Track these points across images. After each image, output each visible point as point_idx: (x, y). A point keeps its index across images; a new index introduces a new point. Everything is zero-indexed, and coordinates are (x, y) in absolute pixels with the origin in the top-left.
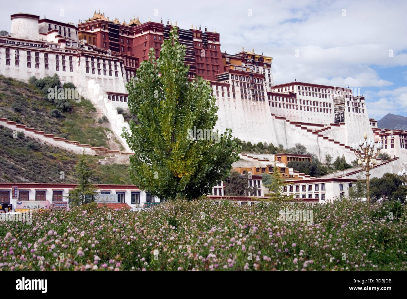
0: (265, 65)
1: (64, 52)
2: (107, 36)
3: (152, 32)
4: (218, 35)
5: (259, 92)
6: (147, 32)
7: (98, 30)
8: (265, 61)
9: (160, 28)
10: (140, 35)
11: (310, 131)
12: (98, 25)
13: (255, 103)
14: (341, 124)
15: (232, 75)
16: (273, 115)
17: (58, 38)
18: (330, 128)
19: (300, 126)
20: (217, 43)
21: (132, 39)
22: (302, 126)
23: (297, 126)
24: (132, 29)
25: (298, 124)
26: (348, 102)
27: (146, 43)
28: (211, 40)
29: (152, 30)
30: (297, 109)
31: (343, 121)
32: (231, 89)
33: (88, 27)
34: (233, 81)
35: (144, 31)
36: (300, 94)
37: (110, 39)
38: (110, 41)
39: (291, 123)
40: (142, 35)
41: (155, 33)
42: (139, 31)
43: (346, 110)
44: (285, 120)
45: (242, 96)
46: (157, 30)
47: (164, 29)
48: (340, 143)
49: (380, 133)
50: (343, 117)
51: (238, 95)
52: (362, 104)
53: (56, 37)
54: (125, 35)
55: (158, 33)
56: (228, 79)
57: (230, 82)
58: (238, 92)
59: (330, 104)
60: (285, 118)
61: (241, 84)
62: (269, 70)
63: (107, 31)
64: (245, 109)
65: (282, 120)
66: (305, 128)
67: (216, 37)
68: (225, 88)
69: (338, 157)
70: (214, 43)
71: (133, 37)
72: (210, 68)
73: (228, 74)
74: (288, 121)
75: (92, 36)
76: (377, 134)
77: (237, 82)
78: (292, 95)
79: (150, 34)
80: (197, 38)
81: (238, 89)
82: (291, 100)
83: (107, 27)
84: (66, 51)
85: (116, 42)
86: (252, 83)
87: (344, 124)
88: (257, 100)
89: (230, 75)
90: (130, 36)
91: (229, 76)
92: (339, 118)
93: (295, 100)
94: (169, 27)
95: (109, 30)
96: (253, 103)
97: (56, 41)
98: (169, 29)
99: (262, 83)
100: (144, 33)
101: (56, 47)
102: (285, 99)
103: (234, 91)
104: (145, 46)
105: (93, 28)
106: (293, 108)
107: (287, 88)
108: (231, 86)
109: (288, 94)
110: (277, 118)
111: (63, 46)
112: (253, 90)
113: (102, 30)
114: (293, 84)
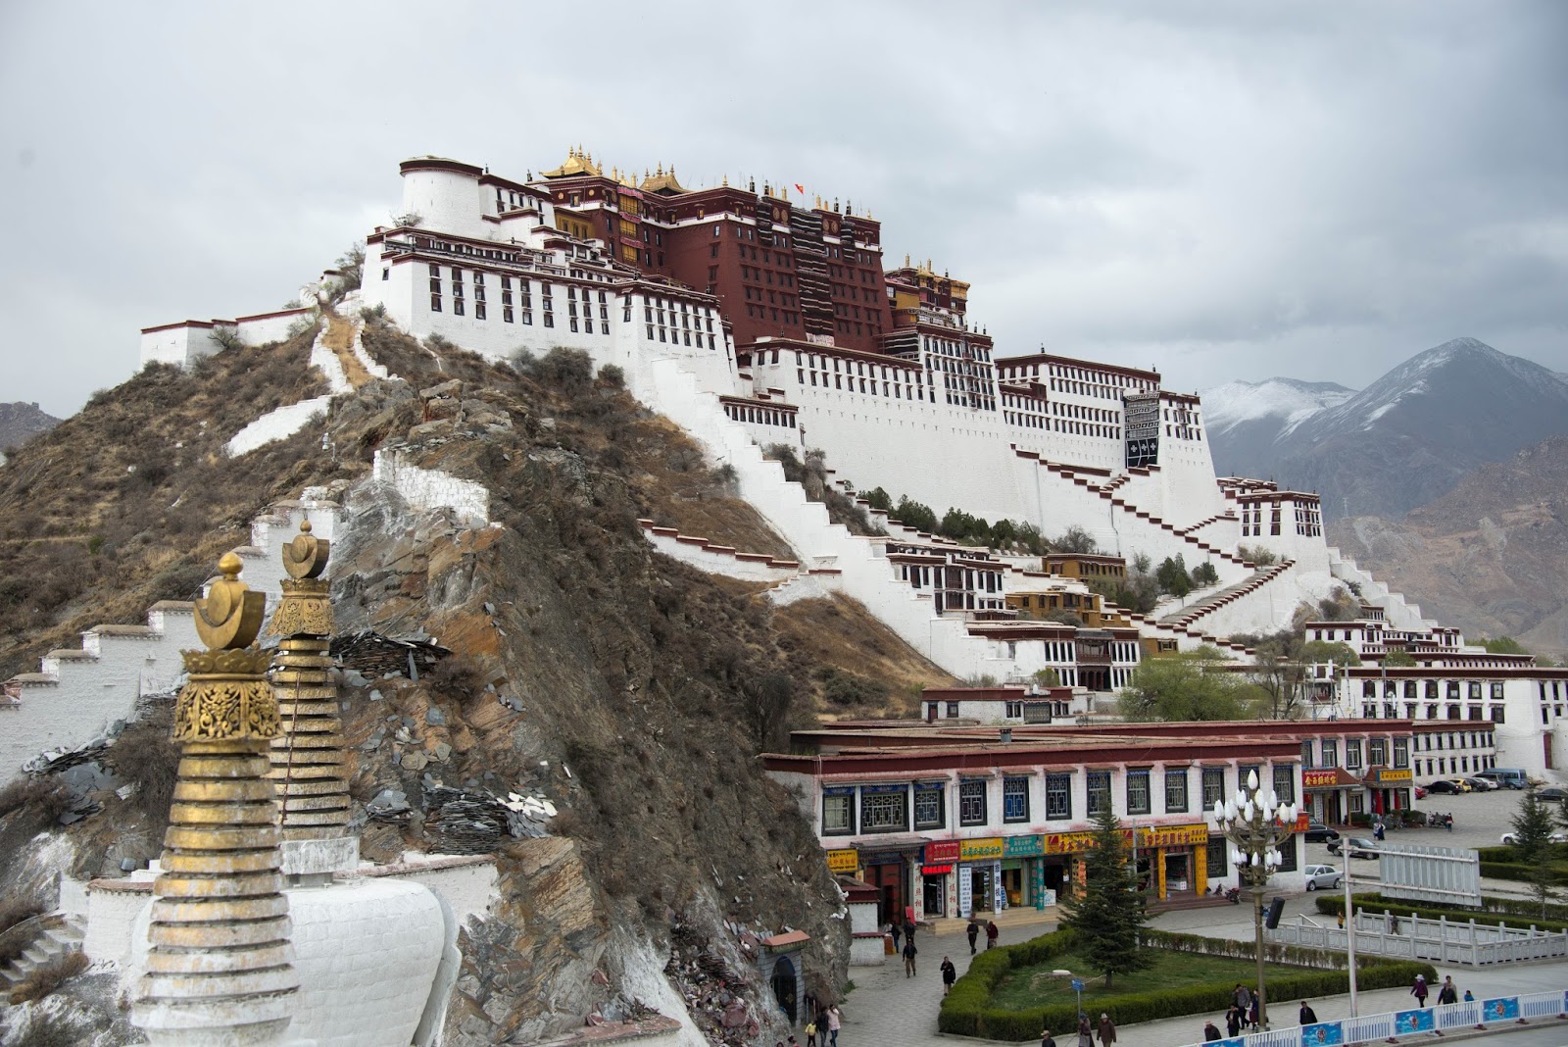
0: (953, 305)
1: (568, 275)
2: (615, 222)
3: (732, 217)
4: (876, 226)
5: (984, 386)
6: (721, 217)
7: (594, 205)
8: (954, 294)
9: (748, 205)
10: (694, 221)
11: (1093, 489)
12: (592, 193)
13: (976, 415)
14: (1151, 468)
15: (926, 339)
16: (1013, 446)
17: (544, 237)
18: (1128, 479)
19: (1071, 476)
20: (874, 248)
21: (670, 232)
22: (1078, 476)
23: (1064, 476)
24: (666, 202)
25: (1067, 471)
26: (1166, 411)
27: (715, 246)
28: (861, 239)
29: (733, 211)
30: (1048, 428)
31: (1154, 460)
32: (924, 376)
33: (561, 196)
34: (927, 356)
35: (709, 212)
36: (1053, 388)
39: (1052, 468)
40: (701, 222)
41: (738, 219)
42: (691, 212)
43: (1162, 431)
44: (1037, 461)
45: (948, 396)
46: (743, 213)
47: (761, 207)
48: (1163, 522)
49: (1238, 494)
50: (1156, 452)
51: (941, 392)
52: (1196, 415)
53: (535, 231)
54: (651, 221)
55: (746, 221)
56: (916, 349)
57: (922, 361)
58: (939, 385)
59: (1117, 413)
60: (1035, 456)
61: (945, 364)
62: (961, 317)
63: (614, 209)
65: (1032, 461)
66: (1082, 482)
67: (870, 230)
68: (912, 375)
69: (1169, 560)
70: (868, 248)
71: (669, 226)
72: (863, 317)
73: (916, 335)
74: (1043, 462)
76: (1230, 495)
77: (937, 359)
78: (1037, 392)
79: (727, 221)
80: (832, 234)
81: (939, 376)
82: (1036, 403)
83: (614, 198)
84: (573, 273)
86: (968, 362)
87: (1158, 469)
88: (979, 406)
89: (921, 338)
90: (663, 225)
91: (916, 341)
92: (1144, 453)
93: (1043, 404)
94: (771, 204)
95: (618, 205)
96: (973, 415)
97: (537, 242)
98: (770, 210)
99: (988, 360)
100: (708, 219)
101: (544, 260)
102: (1023, 400)
103: (930, 382)
104: (714, 254)
105: (576, 198)
106: (1041, 426)
107: (1018, 370)
108: (925, 369)
109: (1028, 387)
110: (1020, 454)
111: (559, 258)
112: (970, 379)
113: (606, 207)
114: (1035, 361)
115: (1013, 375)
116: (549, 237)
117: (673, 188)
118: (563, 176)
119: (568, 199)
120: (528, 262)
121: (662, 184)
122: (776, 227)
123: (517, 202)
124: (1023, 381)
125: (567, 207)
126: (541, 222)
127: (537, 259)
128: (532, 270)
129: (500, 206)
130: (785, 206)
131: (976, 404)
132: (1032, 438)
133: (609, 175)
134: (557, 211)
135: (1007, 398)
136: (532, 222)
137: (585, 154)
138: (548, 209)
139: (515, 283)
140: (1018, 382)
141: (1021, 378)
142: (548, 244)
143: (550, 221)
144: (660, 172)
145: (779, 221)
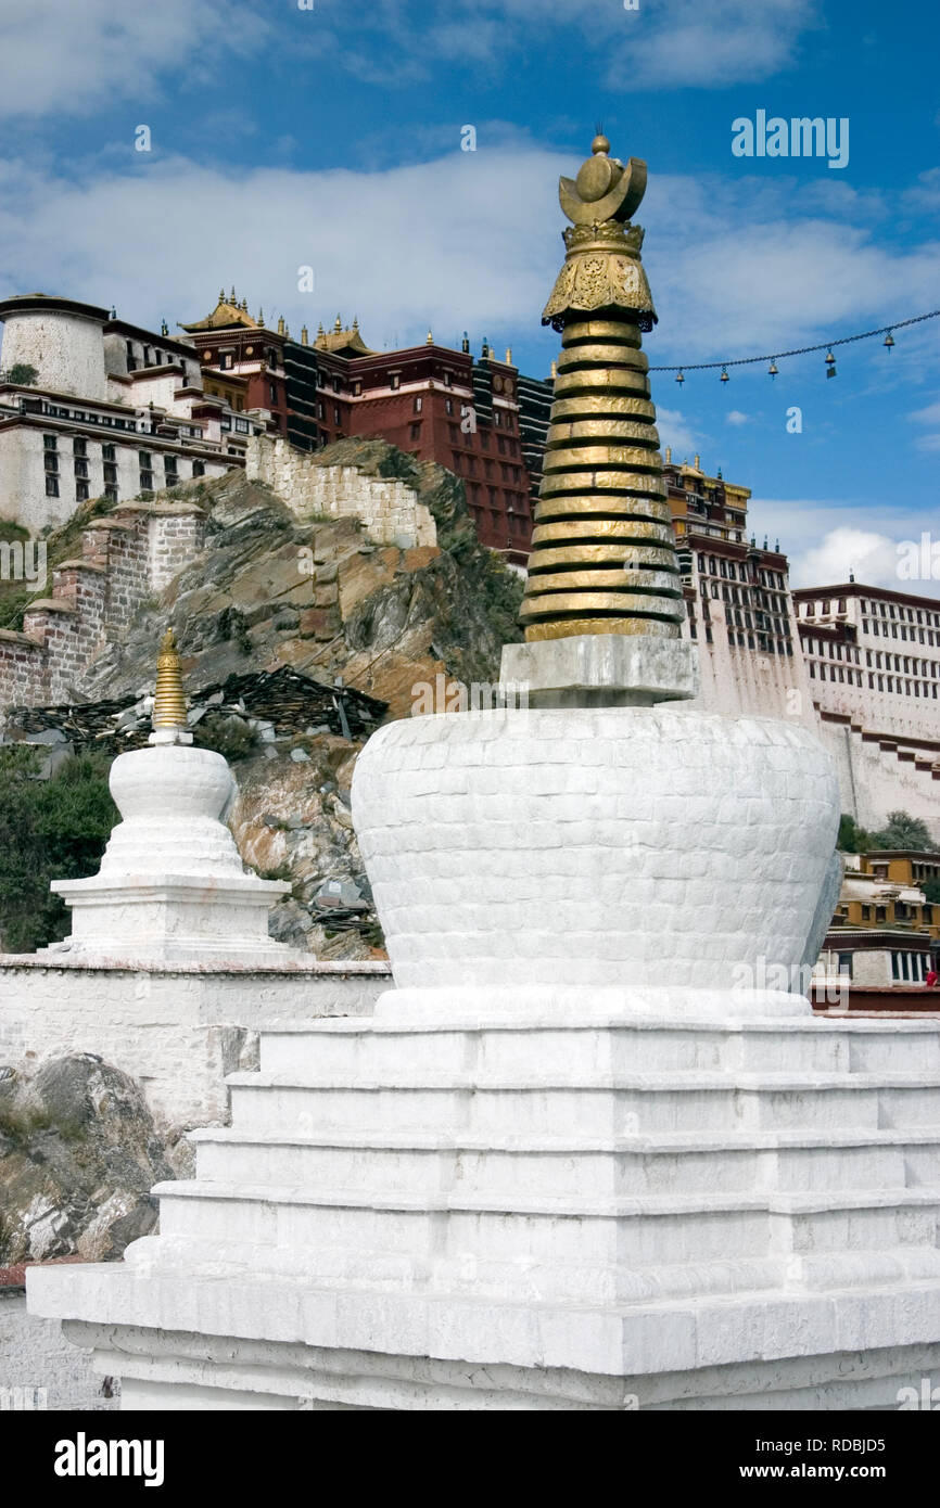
0: (729, 516)
1: (225, 452)
2: (281, 391)
3: (439, 386)
5: (777, 621)
6: (425, 385)
7: (254, 367)
8: (730, 503)
9: (461, 369)
10: (387, 392)
11: (924, 766)
12: (250, 351)
13: (767, 661)
15: (701, 557)
16: (816, 705)
17: (190, 402)
19: (893, 749)
21: (349, 405)
22: (901, 749)
23: (884, 748)
24: (345, 366)
25: (888, 742)
27: (416, 425)
29: (439, 376)
30: (860, 683)
32: (698, 607)
33: (208, 356)
34: (703, 579)
35: (407, 378)
36: (866, 630)
37: (290, 404)
38: (290, 412)
39: (868, 737)
40: (396, 393)
41: (448, 390)
42: (384, 380)
44: (849, 727)
45: (730, 635)
46: (454, 380)
47: (476, 374)
51: (720, 632)
54: (328, 391)
55: (459, 391)
56: (689, 569)
57: (696, 585)
58: (718, 619)
60: (845, 719)
61: (725, 591)
62: (739, 532)
63: (280, 373)
64: (741, 680)
65: (840, 727)
66: (909, 757)
71: (351, 399)
73: (686, 551)
74: (857, 729)
75: (236, 392)
77: (715, 583)
78: (844, 635)
79: (432, 392)
81: (717, 608)
82: (843, 649)
83: (280, 357)
84: (232, 451)
85: (307, 417)
86: (756, 590)
88: (772, 650)
89: (694, 555)
90: (342, 396)
91: (690, 560)
93: (852, 651)
94: (492, 370)
95: (288, 368)
96: (763, 661)
97: (182, 410)
98: (490, 377)
99: (782, 587)
100: (406, 389)
101: (192, 433)
102: (826, 646)
103: (706, 615)
104: (414, 436)
105: (228, 359)
106: (851, 682)
107: (818, 606)
108: (699, 600)
109: (833, 627)
110: (827, 716)
111: (212, 431)
112: (759, 615)
113: (269, 370)
114: (841, 592)
115: (810, 612)
116: (199, 403)
117: (358, 348)
118: (210, 329)
119: (219, 359)
120: (174, 434)
121: (340, 342)
122: (497, 401)
123: (153, 358)
124: (826, 621)
125: (217, 370)
126: (185, 384)
127: (184, 432)
128: (177, 444)
129: (132, 363)
130: (510, 373)
131: (767, 647)
132: (840, 695)
133: (272, 326)
134: (205, 373)
135: (806, 641)
136: (172, 383)
137: (239, 300)
138: (193, 368)
139: (158, 461)
140: (817, 621)
141: (824, 615)
142: (196, 413)
143: (197, 384)
144: (338, 328)
145: (501, 394)
